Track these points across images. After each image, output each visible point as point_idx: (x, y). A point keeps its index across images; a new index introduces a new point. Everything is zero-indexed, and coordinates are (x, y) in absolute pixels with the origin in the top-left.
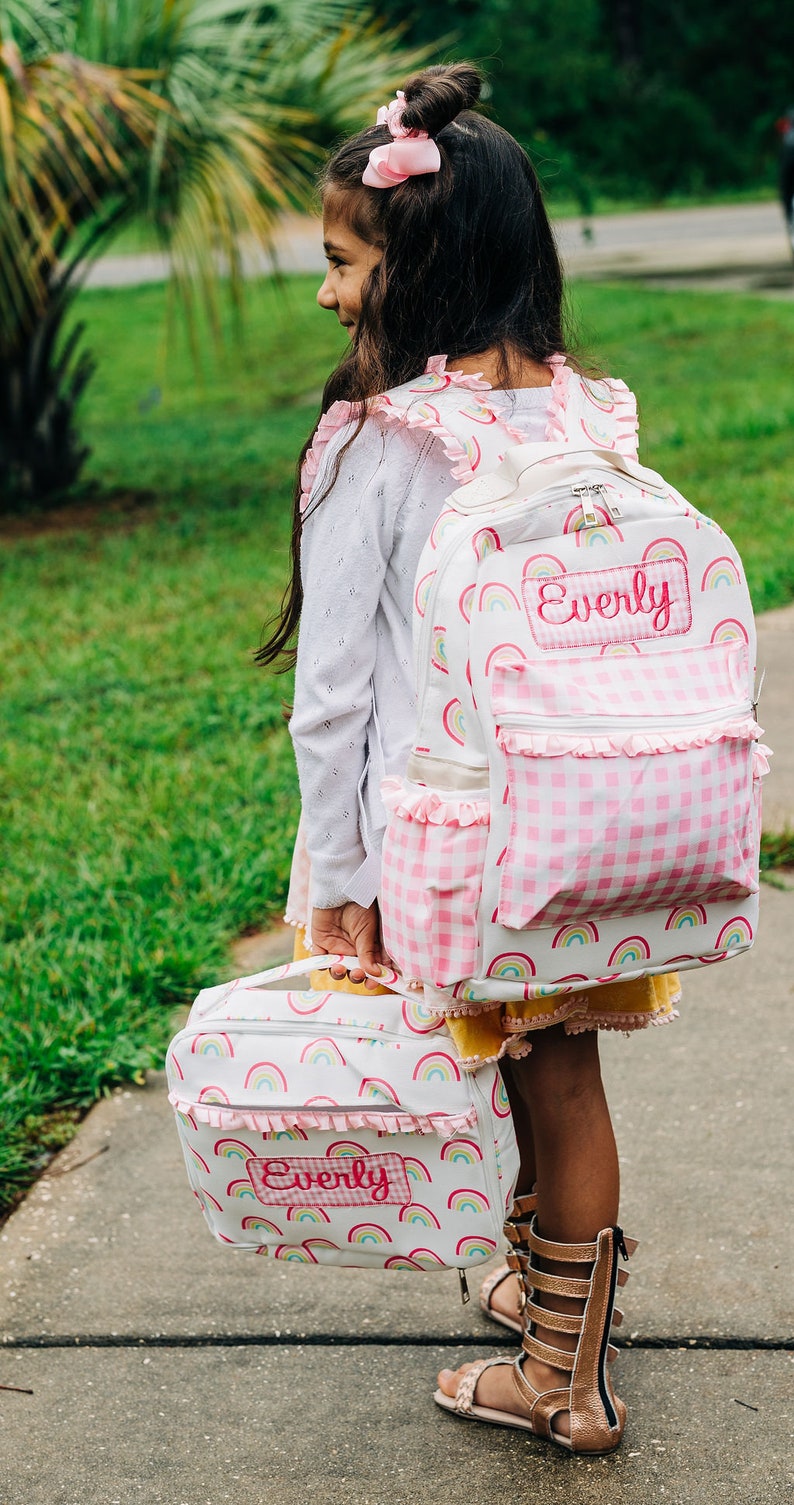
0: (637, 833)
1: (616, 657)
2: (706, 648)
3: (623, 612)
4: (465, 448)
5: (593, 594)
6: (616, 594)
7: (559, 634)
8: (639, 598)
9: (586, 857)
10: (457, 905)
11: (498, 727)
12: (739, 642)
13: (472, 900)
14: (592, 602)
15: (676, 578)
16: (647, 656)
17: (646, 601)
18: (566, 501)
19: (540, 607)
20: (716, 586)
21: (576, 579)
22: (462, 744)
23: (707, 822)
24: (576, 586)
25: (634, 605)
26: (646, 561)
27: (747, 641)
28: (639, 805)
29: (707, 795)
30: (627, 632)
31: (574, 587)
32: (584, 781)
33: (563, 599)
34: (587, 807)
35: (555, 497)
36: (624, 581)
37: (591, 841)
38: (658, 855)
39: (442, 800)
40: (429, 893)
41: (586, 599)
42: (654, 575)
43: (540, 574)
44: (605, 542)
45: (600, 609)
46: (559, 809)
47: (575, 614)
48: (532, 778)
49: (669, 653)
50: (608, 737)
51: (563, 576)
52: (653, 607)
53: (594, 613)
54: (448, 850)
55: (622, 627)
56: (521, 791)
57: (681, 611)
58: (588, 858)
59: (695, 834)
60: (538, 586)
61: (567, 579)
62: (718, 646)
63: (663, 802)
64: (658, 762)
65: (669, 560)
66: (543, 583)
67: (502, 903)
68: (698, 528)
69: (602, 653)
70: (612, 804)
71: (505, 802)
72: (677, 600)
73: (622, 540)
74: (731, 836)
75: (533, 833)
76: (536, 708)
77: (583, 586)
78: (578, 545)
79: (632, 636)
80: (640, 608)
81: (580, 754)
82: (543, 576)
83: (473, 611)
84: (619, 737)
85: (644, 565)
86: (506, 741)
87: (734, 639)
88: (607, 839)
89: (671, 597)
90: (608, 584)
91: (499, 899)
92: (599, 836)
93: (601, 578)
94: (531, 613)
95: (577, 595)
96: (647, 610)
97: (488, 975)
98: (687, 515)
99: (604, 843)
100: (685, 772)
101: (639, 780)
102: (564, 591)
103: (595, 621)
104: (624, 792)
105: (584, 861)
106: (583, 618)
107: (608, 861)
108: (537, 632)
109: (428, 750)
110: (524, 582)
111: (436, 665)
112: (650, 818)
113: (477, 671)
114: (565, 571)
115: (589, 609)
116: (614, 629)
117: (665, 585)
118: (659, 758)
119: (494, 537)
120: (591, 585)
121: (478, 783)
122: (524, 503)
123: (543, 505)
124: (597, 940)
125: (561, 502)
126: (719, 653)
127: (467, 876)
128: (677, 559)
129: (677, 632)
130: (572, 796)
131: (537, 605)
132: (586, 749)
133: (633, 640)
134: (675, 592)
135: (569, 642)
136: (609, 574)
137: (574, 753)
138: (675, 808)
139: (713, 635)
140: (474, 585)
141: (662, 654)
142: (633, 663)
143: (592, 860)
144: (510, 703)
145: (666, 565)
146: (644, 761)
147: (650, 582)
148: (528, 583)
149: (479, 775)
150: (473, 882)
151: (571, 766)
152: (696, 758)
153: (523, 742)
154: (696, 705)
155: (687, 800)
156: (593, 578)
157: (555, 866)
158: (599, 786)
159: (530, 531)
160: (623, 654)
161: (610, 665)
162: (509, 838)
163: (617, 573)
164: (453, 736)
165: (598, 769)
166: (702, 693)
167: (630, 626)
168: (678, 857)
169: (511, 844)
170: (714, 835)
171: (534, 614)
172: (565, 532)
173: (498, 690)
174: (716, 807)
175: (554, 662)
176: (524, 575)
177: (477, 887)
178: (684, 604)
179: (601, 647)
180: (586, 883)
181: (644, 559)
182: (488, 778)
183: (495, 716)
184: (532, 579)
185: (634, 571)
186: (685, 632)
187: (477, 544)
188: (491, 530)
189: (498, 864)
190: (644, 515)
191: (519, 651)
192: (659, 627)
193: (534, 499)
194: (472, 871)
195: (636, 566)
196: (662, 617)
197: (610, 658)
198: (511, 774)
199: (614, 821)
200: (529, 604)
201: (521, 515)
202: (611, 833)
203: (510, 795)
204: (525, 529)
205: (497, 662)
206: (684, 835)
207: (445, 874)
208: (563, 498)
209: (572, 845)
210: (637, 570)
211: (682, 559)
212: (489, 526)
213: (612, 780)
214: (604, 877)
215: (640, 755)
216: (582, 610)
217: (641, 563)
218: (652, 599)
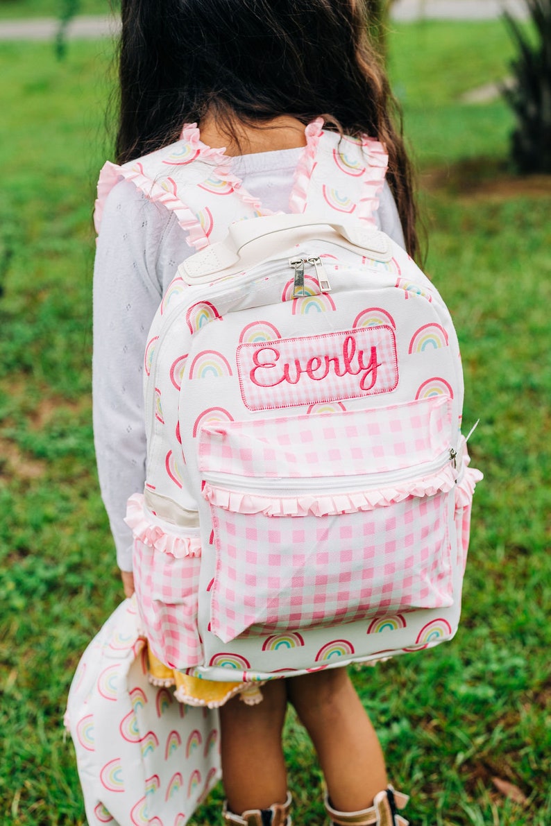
0: (322, 581)
1: (322, 415)
2: (411, 404)
3: (332, 374)
4: (198, 218)
5: (304, 359)
6: (326, 358)
7: (268, 396)
8: (348, 362)
9: (275, 600)
10: (179, 614)
11: (204, 482)
12: (444, 396)
13: (190, 613)
14: (303, 366)
15: (384, 343)
16: (352, 413)
17: (355, 364)
18: (283, 273)
19: (254, 370)
20: (423, 349)
21: (290, 344)
22: (180, 486)
23: (390, 569)
24: (289, 351)
25: (342, 367)
26: (357, 328)
27: (452, 396)
28: (323, 558)
29: (391, 547)
30: (334, 393)
31: (287, 352)
32: (273, 537)
33: (276, 363)
34: (275, 559)
35: (272, 270)
36: (334, 346)
37: (279, 588)
38: (342, 596)
39: (164, 531)
40: (156, 603)
41: (297, 363)
42: (364, 341)
43: (257, 339)
44: (319, 311)
45: (309, 372)
46: (251, 558)
47: (286, 377)
48: (231, 528)
49: (373, 410)
50: (297, 498)
51: (278, 342)
52: (362, 368)
53: (305, 375)
54: (168, 574)
55: (330, 389)
56: (222, 534)
57: (387, 372)
58: (276, 600)
59: (379, 579)
60: (252, 350)
61: (281, 344)
62: (422, 402)
63: (346, 555)
64: (344, 521)
65: (378, 327)
66: (259, 348)
67: (213, 619)
68: (407, 298)
69: (309, 412)
70: (297, 557)
71: (211, 542)
72: (384, 362)
73: (334, 309)
74: (417, 575)
75: (232, 573)
76: (236, 467)
77: (295, 351)
78: (294, 313)
79: (338, 396)
80: (348, 370)
81: (270, 514)
82: (259, 342)
83: (183, 380)
84: (307, 499)
85: (354, 332)
86: (209, 494)
87: (438, 395)
88: (294, 586)
89: (379, 360)
90: (318, 349)
91: (211, 617)
92: (285, 584)
93: (314, 343)
94: (243, 377)
95: (289, 359)
96: (354, 372)
97: (211, 665)
98: (397, 286)
99: (291, 588)
100: (369, 529)
101: (325, 536)
102: (278, 355)
103: (304, 383)
104: (310, 547)
105: (274, 602)
106: (293, 380)
107: (296, 601)
108: (247, 394)
109: (154, 488)
110: (240, 347)
111: (158, 418)
112: (334, 569)
113: (186, 432)
114: (280, 337)
115: (299, 371)
116: (322, 390)
117: (373, 350)
118: (345, 518)
119: (212, 309)
120: (303, 350)
121: (192, 523)
122: (242, 276)
123: (261, 277)
124: (303, 644)
125: (279, 274)
126: (423, 408)
127: (184, 596)
128: (386, 327)
129: (383, 391)
130: (262, 549)
131: (249, 369)
132: (276, 511)
133: (340, 400)
134: (382, 356)
135: (277, 403)
136: (321, 339)
137: (265, 513)
138: (358, 561)
139: (418, 392)
140: (186, 356)
141: (367, 411)
142: (338, 421)
143: (280, 601)
144: (214, 463)
145: (375, 331)
146: (329, 521)
147: (359, 347)
148: (244, 350)
149: (192, 516)
150: (190, 600)
151: (262, 522)
152: (382, 517)
153: (222, 499)
154: (392, 462)
155: (370, 553)
156: (306, 343)
157: (249, 603)
158: (286, 542)
159: (248, 301)
160: (329, 412)
161: (316, 423)
162: (216, 571)
163: (329, 339)
164: (173, 479)
165: (285, 528)
166: (400, 449)
167: (337, 388)
168: (362, 597)
169: (217, 576)
170: (398, 577)
171: (246, 378)
172: (284, 300)
173: (204, 449)
174: (400, 556)
175: (261, 423)
176: (241, 341)
177: (194, 603)
178: (391, 367)
179: (308, 407)
180: (277, 617)
181: (354, 326)
182: (198, 519)
183: (201, 472)
184: (247, 345)
185: (344, 337)
186: (391, 390)
187: (191, 318)
188: (207, 303)
189: (208, 590)
190: (355, 286)
191: (227, 414)
192: (366, 386)
193: (251, 271)
194: (188, 592)
195: (346, 332)
196: (369, 377)
197: (317, 416)
198: (215, 520)
199: (300, 571)
200: (242, 369)
201: (239, 288)
202: (297, 581)
203: (215, 538)
204: (244, 299)
205: (205, 425)
206: (367, 581)
207: (167, 591)
208: (280, 270)
209: (262, 589)
210: (348, 335)
211: (391, 326)
212: (205, 300)
213: (299, 537)
214: (293, 613)
215: (326, 515)
216: (293, 372)
217: (351, 329)
218: (360, 362)
